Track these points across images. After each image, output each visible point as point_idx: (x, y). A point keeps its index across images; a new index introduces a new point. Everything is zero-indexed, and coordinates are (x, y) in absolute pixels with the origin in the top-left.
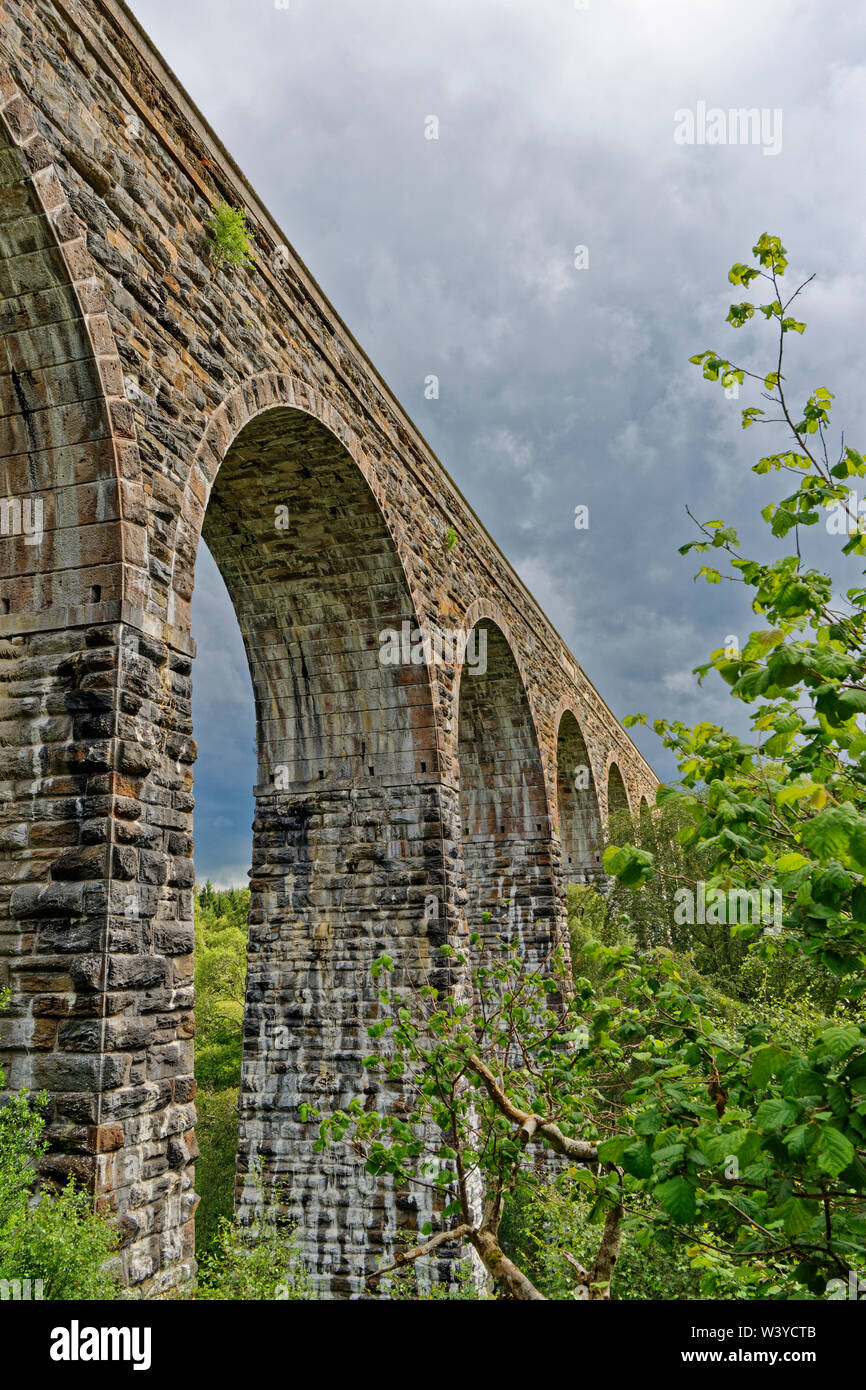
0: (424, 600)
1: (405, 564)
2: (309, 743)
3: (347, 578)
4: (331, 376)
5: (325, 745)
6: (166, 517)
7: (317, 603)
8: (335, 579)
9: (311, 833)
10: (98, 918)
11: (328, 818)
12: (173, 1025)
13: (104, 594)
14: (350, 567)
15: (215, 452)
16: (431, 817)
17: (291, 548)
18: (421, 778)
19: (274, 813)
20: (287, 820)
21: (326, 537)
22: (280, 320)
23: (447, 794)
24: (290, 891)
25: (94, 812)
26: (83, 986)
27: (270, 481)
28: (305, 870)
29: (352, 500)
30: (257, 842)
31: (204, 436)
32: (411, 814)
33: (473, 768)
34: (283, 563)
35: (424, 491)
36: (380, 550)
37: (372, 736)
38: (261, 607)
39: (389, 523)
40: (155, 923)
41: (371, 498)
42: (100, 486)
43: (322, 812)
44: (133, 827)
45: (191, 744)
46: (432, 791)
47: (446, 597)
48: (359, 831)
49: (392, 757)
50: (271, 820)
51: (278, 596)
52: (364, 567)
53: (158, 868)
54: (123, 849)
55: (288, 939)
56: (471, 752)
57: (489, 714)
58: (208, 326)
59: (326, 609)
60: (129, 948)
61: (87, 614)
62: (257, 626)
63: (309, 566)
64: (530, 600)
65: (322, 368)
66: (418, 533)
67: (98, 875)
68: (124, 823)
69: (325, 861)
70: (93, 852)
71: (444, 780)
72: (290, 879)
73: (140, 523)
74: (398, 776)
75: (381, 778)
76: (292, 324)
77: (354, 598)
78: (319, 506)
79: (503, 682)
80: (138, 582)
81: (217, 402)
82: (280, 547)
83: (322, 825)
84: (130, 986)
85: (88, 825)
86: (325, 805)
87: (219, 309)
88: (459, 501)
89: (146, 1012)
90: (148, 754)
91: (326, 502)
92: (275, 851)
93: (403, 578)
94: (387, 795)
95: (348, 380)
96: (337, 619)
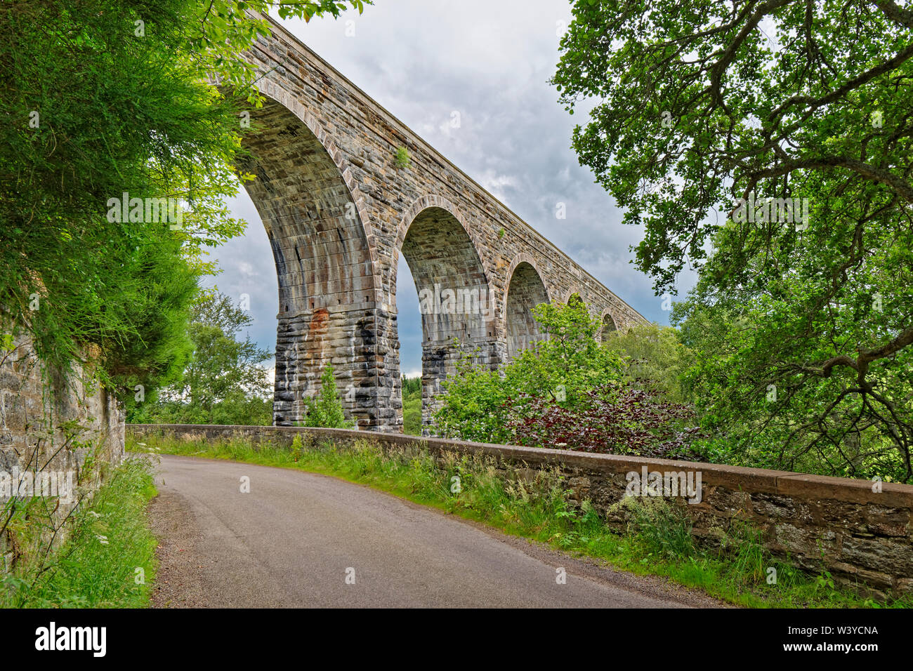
0: (489, 264)
1: (479, 252)
2: (443, 324)
3: (455, 258)
4: (444, 186)
5: (450, 325)
6: (387, 269)
7: (444, 268)
8: (451, 258)
9: (445, 362)
10: (375, 397)
11: (452, 355)
12: (397, 429)
13: (370, 299)
14: (456, 254)
15: (401, 239)
16: (493, 355)
17: (432, 247)
18: (489, 339)
19: (430, 354)
20: (436, 356)
21: (446, 243)
22: (421, 175)
23: (501, 345)
24: (438, 385)
25: (371, 367)
26: (372, 417)
27: (422, 224)
28: (443, 377)
29: (455, 229)
30: (424, 365)
31: (397, 235)
32: (485, 353)
33: (524, 325)
34: (429, 253)
35: (488, 216)
36: (468, 247)
37: (469, 321)
38: (421, 270)
39: (471, 237)
40: (391, 399)
41: (463, 228)
42: (366, 264)
43: (450, 353)
44: (383, 370)
45: (398, 343)
46: (493, 344)
47: (500, 259)
48: (465, 361)
49: (477, 330)
50: (429, 356)
51: (428, 265)
52: (462, 253)
53: (391, 383)
54: (381, 377)
55: (437, 404)
56: (523, 318)
57: (529, 301)
58: (397, 194)
59: (448, 270)
60: (384, 406)
61: (365, 305)
62: (420, 277)
63: (440, 254)
64: (549, 245)
65: (441, 184)
66: (486, 235)
67: (373, 385)
68: (380, 370)
69: (451, 373)
70: (372, 379)
71: (499, 339)
72: (438, 380)
73: (378, 274)
74: (480, 338)
75: (473, 339)
76: (427, 174)
77: (459, 266)
78: (442, 232)
79: (535, 286)
80: (380, 293)
81: (401, 220)
82: (427, 247)
83: (450, 358)
84: (385, 417)
85: (370, 371)
86: (451, 350)
87: (400, 185)
88: (507, 212)
89: (390, 425)
90: (386, 348)
91: (445, 230)
92: (431, 369)
93: (478, 258)
94: (475, 345)
95: (451, 185)
96: (452, 274)
